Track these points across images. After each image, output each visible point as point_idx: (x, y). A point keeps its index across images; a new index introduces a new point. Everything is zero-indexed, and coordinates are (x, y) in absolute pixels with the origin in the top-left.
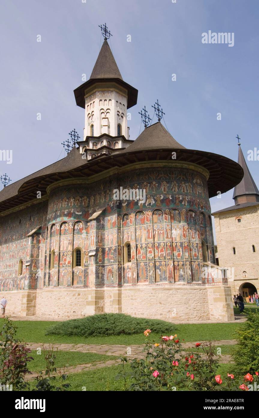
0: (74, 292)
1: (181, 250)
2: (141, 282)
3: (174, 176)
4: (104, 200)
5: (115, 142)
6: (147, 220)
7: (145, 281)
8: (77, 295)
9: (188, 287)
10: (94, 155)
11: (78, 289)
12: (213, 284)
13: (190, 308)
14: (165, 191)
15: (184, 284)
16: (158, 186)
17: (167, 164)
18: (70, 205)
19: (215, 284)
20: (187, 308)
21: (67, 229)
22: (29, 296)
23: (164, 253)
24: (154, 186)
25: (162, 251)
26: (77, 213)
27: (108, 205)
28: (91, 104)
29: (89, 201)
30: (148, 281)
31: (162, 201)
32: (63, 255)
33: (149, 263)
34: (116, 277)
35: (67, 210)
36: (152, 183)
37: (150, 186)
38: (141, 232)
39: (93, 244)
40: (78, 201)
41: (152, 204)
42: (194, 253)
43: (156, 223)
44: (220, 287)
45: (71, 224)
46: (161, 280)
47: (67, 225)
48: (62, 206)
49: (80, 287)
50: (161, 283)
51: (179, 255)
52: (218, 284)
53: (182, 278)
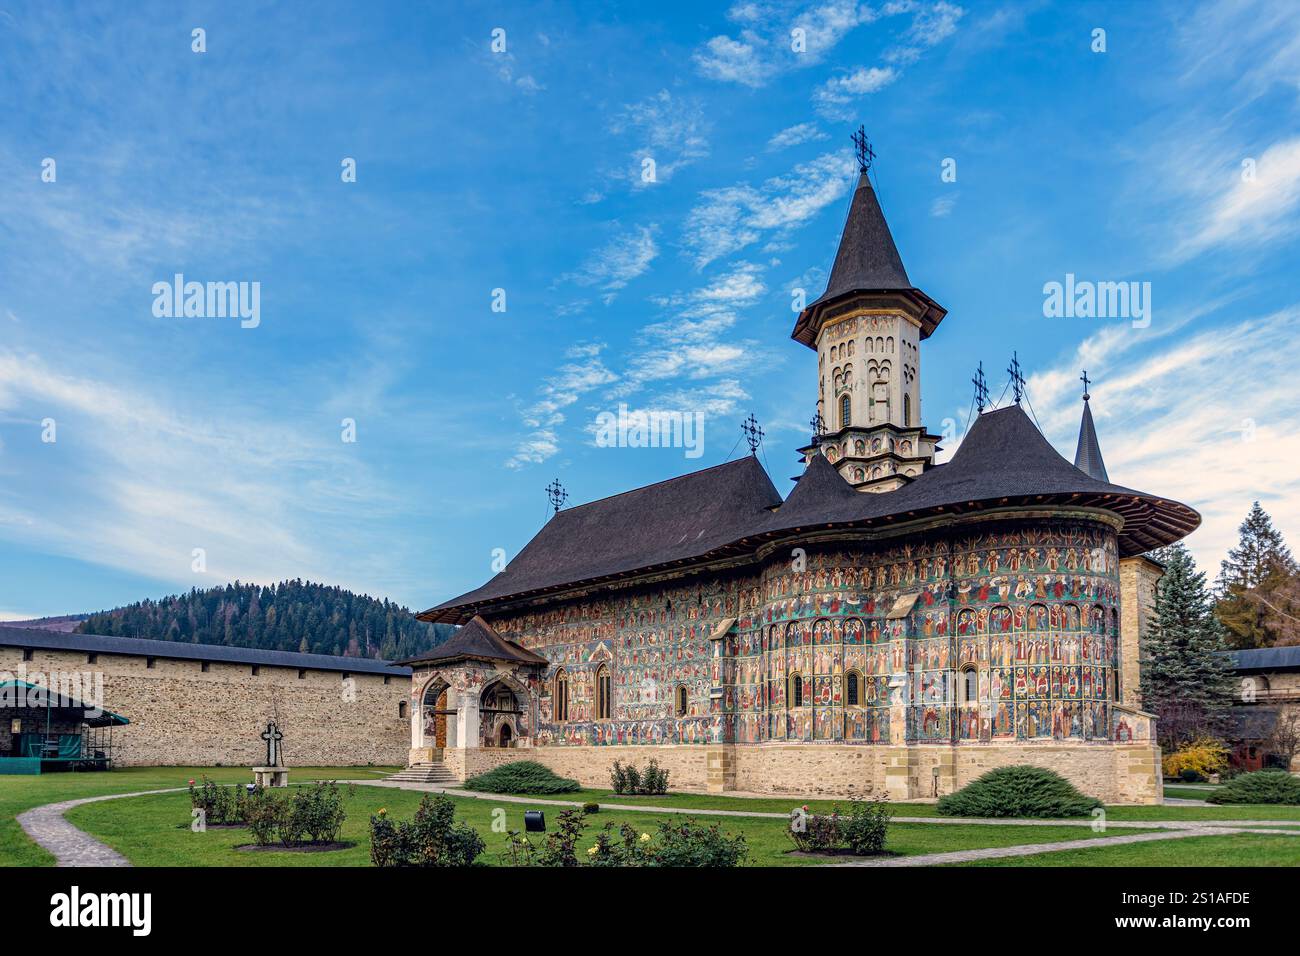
0: (850, 752)
1: (1077, 680)
2: (998, 736)
3: (1071, 537)
4: (914, 578)
5: (902, 441)
6: (1017, 625)
7: (1007, 735)
8: (855, 756)
9: (1086, 746)
10: (859, 469)
11: (857, 746)
12: (1130, 742)
13: (1088, 782)
14: (1053, 567)
15: (1080, 742)
16: (1040, 558)
17: (1060, 513)
18: (833, 584)
19: (1135, 742)
20: (1084, 782)
21: (828, 632)
22: (725, 755)
23: (1047, 685)
24: (1031, 558)
25: (1042, 682)
26: (849, 602)
27: (926, 589)
28: (842, 344)
29: (873, 578)
30: (1013, 735)
31: (1047, 589)
32: (822, 682)
33: (1018, 704)
34: (948, 728)
35: (828, 595)
36: (1027, 550)
37: (1024, 557)
38: (1001, 647)
39: (900, 666)
40: (850, 577)
41: (1027, 593)
42: (1097, 686)
43: (1032, 630)
44: (1145, 748)
45: (837, 622)
46: (1038, 734)
47: (827, 624)
48: (814, 586)
49: (861, 743)
50: (1039, 739)
51: (1073, 689)
52: (1139, 742)
53: (1076, 731)
